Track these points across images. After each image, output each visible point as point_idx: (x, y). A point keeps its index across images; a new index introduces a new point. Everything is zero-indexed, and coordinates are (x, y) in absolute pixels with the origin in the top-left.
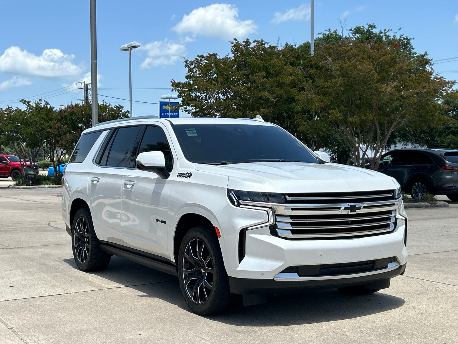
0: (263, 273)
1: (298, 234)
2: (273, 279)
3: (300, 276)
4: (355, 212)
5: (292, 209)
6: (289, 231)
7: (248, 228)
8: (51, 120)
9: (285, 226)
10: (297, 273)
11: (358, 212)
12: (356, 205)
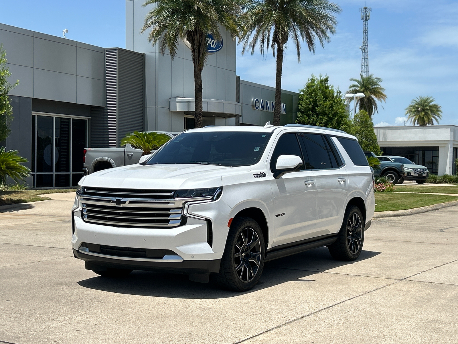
12: (122, 200)
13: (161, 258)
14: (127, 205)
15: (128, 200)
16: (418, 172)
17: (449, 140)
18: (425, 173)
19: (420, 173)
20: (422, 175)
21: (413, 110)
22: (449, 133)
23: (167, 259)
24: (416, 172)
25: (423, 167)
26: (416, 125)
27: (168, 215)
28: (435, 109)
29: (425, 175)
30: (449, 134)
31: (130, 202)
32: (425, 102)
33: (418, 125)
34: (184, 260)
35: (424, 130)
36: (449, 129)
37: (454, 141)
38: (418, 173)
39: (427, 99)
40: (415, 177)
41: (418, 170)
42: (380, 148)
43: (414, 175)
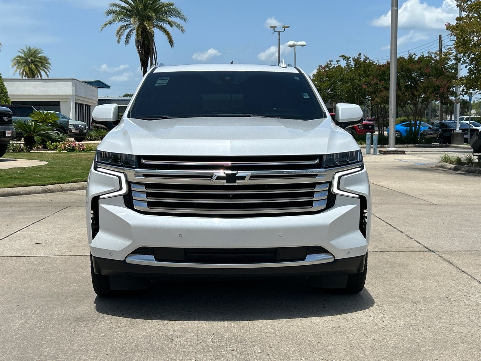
0: (111, 252)
1: (155, 208)
2: (125, 261)
3: (157, 260)
4: (235, 183)
5: (144, 175)
6: (146, 203)
7: (101, 197)
8: (368, 76)
9: (140, 196)
10: (154, 256)
11: (238, 183)
12: (237, 174)
13: (303, 259)
14: (247, 182)
15: (248, 173)
16: (79, 128)
17: (71, 94)
18: (85, 130)
19: (81, 129)
20: (83, 132)
21: (22, 61)
22: (71, 87)
23: (311, 260)
24: (77, 129)
25: (83, 123)
26: (24, 78)
27: (312, 194)
28: (44, 62)
29: (86, 132)
30: (71, 89)
31: (252, 177)
32: (34, 53)
33: (27, 78)
34: (335, 259)
35: (44, 83)
36: (71, 83)
37: (76, 95)
38: (79, 130)
39: (36, 50)
40: (76, 134)
41: (79, 126)
42: (11, 103)
43: (75, 132)
